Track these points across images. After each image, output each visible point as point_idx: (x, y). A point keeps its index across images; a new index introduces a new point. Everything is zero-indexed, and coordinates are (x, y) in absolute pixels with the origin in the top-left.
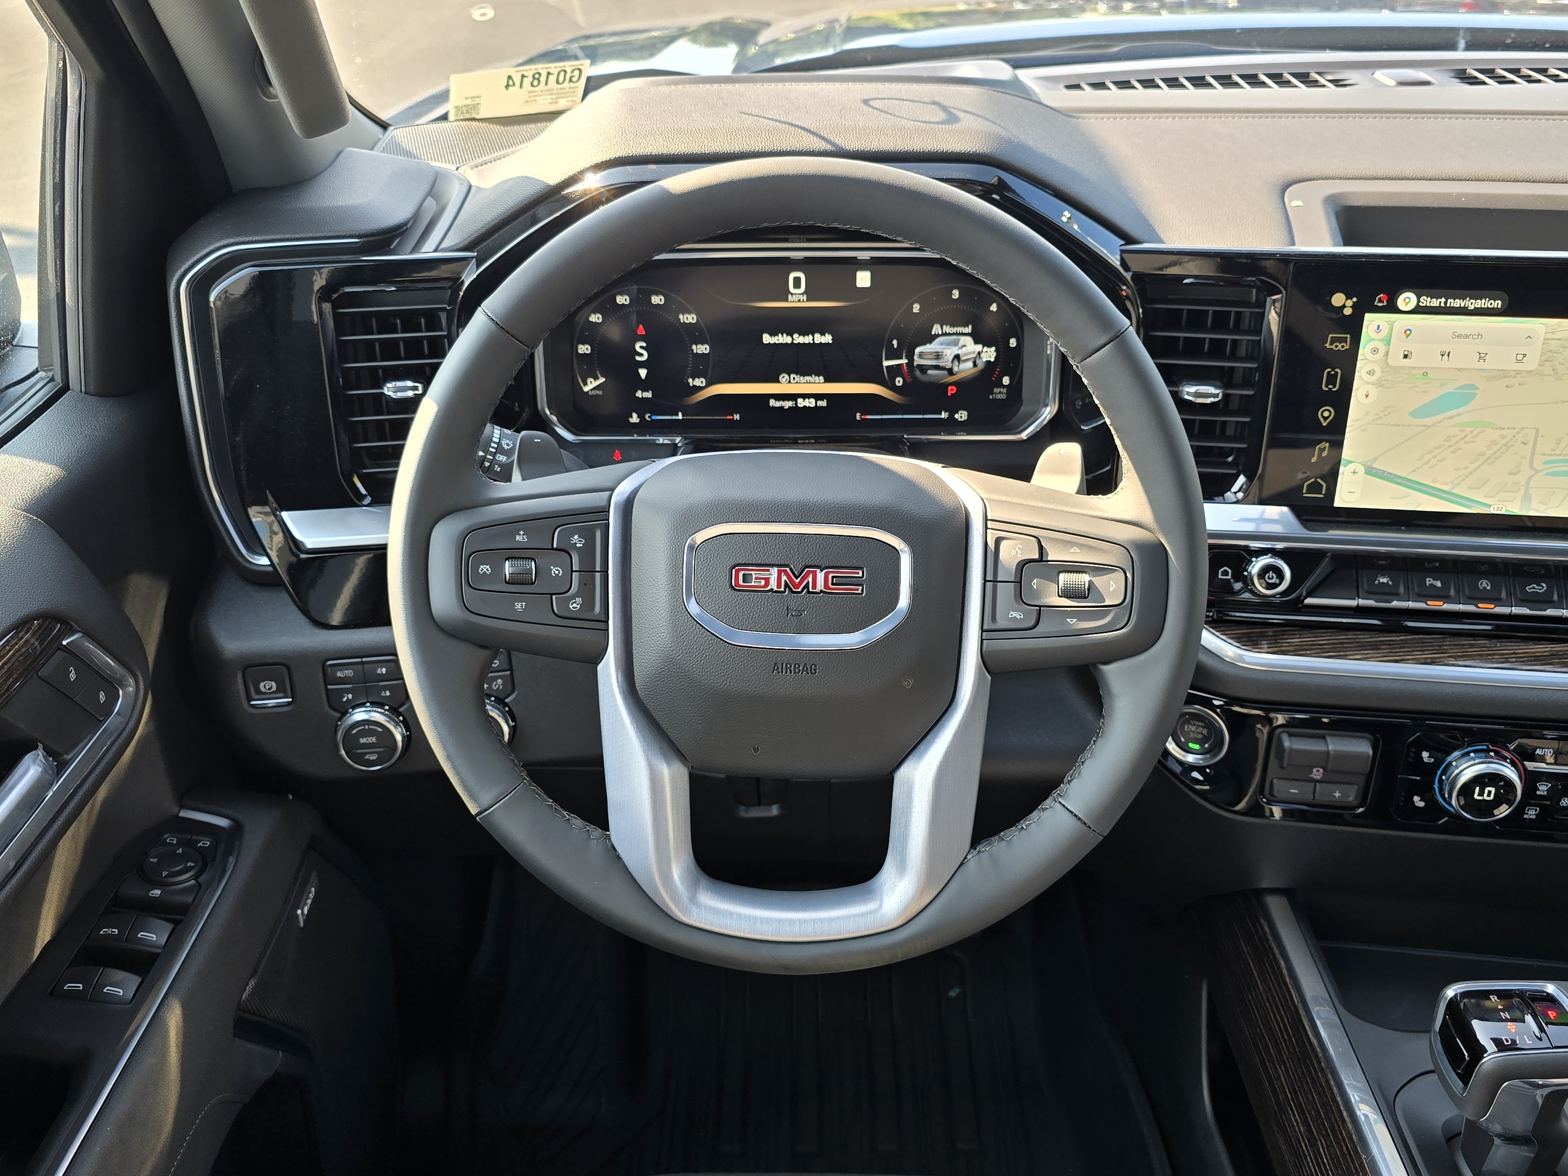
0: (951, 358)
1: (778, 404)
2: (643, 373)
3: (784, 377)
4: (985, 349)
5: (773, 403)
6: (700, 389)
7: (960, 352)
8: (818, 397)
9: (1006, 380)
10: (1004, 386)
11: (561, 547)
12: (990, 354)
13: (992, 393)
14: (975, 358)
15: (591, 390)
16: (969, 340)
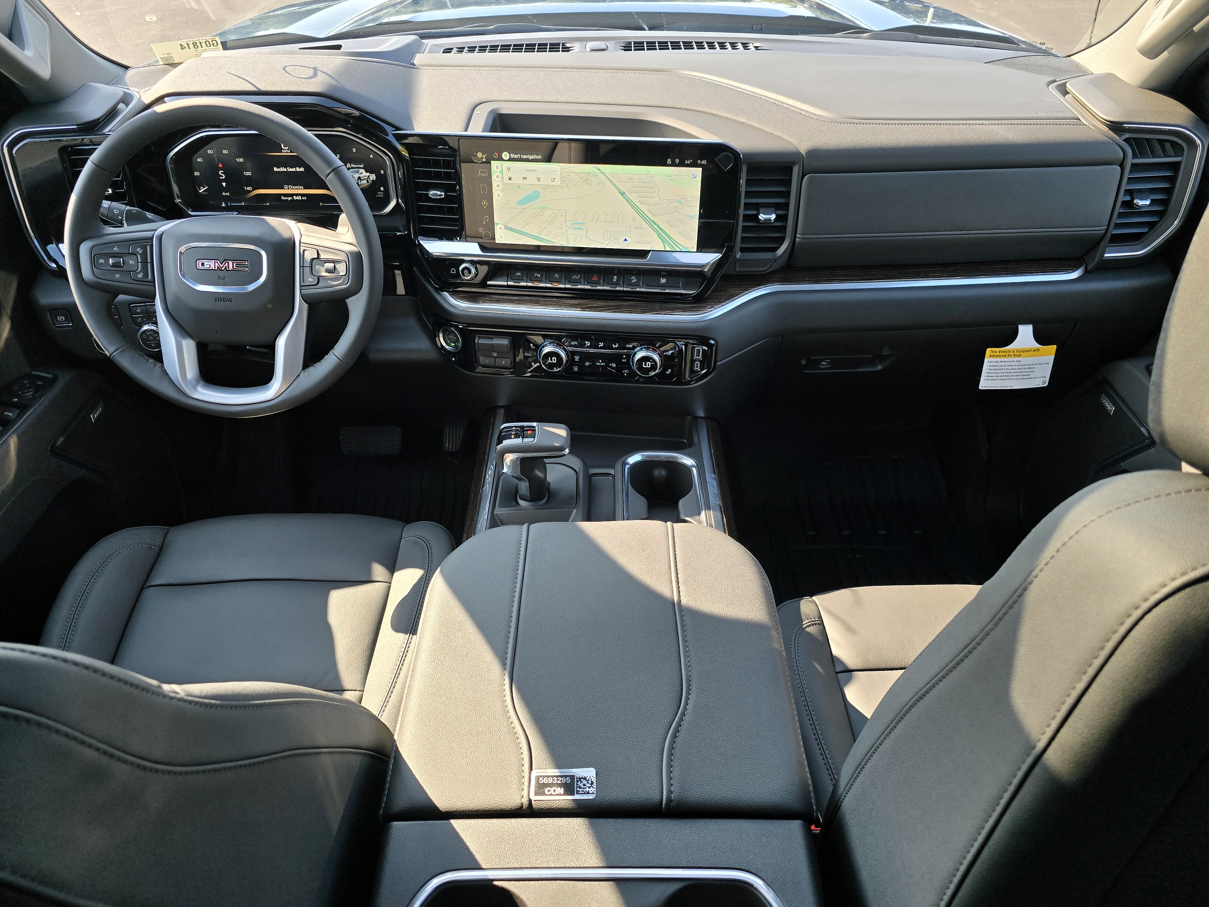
0: (357, 179)
1: (285, 198)
2: (224, 184)
3: (286, 187)
4: (371, 175)
5: (282, 198)
6: (250, 191)
7: (360, 176)
8: (302, 195)
9: (382, 189)
10: (382, 191)
11: (133, 252)
12: (373, 177)
13: (377, 194)
14: (367, 178)
15: (203, 192)
16: (363, 171)
